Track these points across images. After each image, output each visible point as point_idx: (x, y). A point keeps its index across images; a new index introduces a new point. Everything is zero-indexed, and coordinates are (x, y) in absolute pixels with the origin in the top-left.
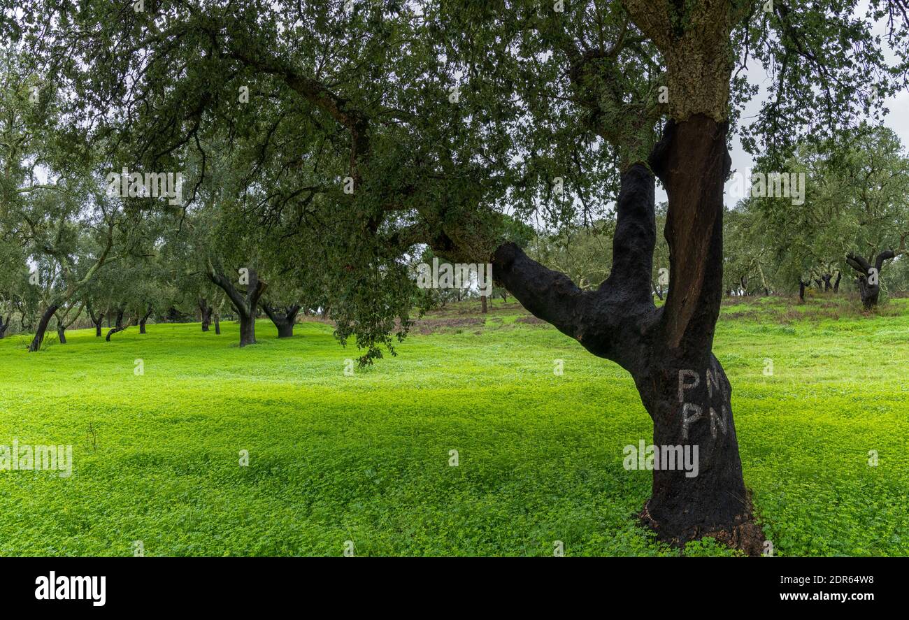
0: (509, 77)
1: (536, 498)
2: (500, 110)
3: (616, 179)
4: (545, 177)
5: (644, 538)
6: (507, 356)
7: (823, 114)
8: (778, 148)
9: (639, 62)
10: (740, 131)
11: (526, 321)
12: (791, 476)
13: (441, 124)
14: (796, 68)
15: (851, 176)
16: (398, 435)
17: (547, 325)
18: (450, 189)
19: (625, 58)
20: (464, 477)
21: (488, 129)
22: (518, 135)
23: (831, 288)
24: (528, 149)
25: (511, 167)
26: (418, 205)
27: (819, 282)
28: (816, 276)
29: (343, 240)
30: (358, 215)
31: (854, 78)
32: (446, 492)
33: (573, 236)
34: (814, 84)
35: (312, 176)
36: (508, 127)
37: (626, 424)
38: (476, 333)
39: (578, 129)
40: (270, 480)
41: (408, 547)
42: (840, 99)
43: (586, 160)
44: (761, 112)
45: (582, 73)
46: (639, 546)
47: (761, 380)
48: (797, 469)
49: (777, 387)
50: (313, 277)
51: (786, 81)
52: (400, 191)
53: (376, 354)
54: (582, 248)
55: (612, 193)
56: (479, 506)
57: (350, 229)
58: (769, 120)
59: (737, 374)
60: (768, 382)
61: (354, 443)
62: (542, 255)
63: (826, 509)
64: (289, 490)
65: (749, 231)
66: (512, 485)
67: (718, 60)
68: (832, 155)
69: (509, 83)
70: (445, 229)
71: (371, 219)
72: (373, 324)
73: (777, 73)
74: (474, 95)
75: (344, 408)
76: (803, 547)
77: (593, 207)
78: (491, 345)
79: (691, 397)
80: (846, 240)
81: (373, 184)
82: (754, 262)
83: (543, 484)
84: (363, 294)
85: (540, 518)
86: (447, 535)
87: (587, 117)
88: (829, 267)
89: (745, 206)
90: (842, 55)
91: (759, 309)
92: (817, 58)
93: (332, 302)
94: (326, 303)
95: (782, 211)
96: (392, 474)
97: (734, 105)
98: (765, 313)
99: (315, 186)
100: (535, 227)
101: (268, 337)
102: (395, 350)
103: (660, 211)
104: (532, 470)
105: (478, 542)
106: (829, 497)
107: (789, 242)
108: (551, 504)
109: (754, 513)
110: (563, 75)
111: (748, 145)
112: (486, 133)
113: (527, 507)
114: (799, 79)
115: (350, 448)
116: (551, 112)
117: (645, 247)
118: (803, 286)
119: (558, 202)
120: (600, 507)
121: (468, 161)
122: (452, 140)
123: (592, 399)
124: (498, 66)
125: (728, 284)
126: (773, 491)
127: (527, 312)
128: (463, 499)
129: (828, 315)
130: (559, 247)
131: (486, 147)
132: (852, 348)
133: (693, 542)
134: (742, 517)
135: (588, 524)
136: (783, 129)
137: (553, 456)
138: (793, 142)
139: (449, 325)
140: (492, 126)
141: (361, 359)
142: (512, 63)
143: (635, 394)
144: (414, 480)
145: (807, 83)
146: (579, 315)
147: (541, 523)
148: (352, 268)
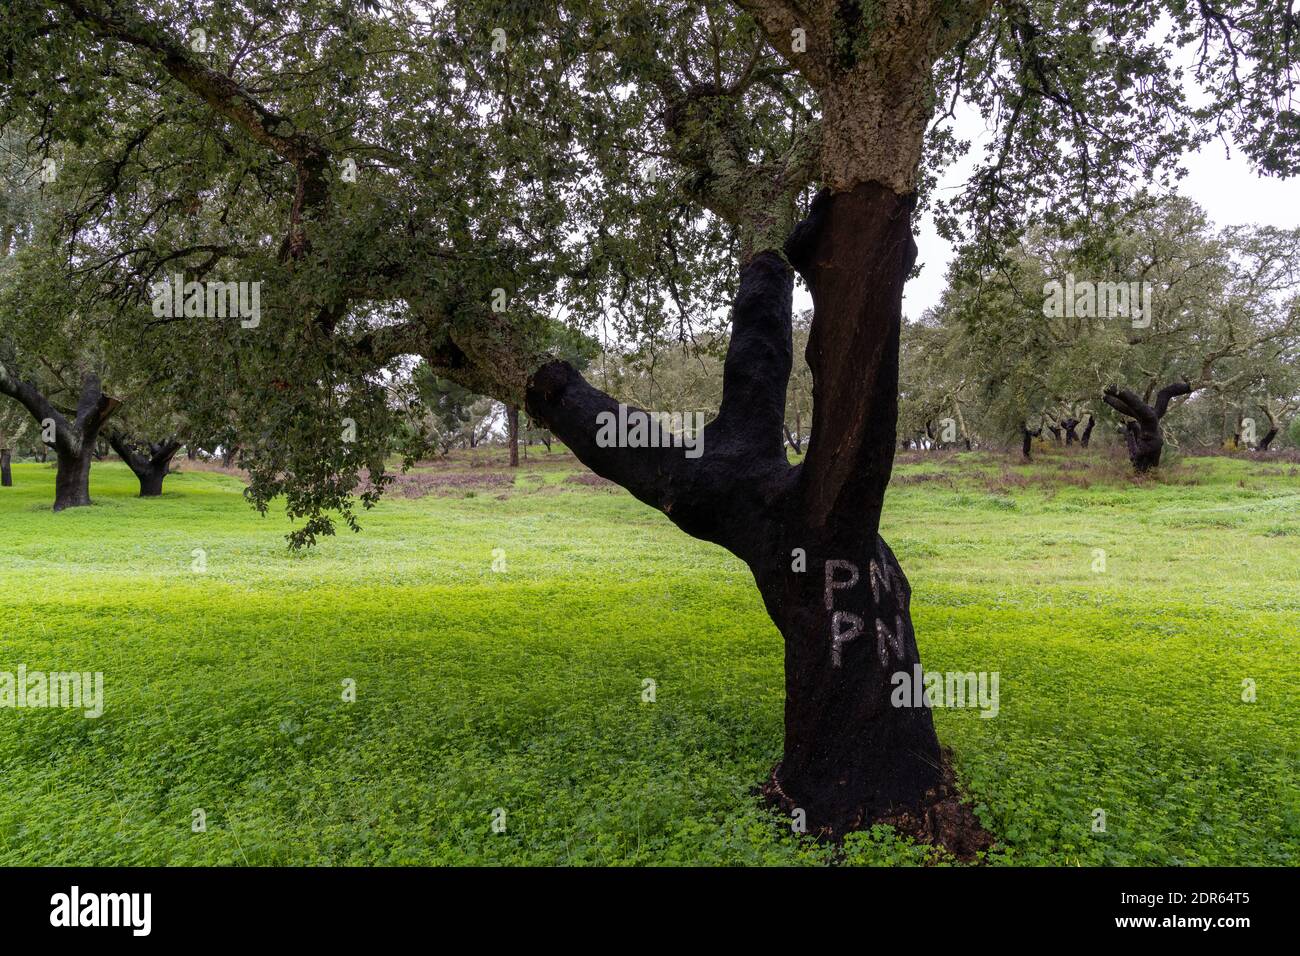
0: (567, 118)
1: (589, 762)
2: (551, 165)
3: (732, 274)
4: (619, 266)
5: (772, 826)
6: (548, 535)
7: (1073, 182)
8: (995, 232)
9: (778, 104)
10: (934, 207)
11: (582, 481)
12: (1015, 727)
13: (454, 177)
14: (1036, 116)
15: (1117, 271)
16: (355, 661)
17: (616, 487)
18: (463, 274)
19: (755, 98)
20: (467, 728)
21: (530, 191)
22: (579, 203)
23: (1077, 439)
24: (594, 224)
25: (565, 249)
26: (410, 295)
27: (1056, 432)
28: (1051, 422)
29: (271, 338)
30: (302, 301)
31: (1131, 128)
32: (435, 753)
33: (662, 354)
34: (1063, 139)
35: (216, 228)
36: (562, 191)
37: (741, 643)
38: (498, 498)
39: (675, 199)
40: (83, 754)
41: (363, 844)
42: (1103, 159)
43: (686, 244)
44: (971, 180)
45: (684, 117)
46: (763, 841)
47: (959, 578)
48: (1024, 717)
49: (987, 588)
50: (209, 396)
51: (1016, 135)
52: (379, 271)
53: (325, 527)
54: (675, 373)
55: (725, 295)
56: (492, 774)
57: (285, 322)
58: (983, 191)
59: (919, 568)
60: (970, 581)
61: (265, 677)
62: (610, 382)
63: (1079, 780)
64: (120, 768)
65: (941, 354)
66: (550, 739)
67: (908, 103)
68: (1084, 242)
69: (566, 127)
70: (454, 335)
71: (325, 310)
72: (319, 478)
73: (1004, 123)
74: (509, 140)
75: (255, 619)
76: (1048, 841)
77: (694, 313)
78: (525, 517)
79: (843, 601)
80: (1104, 367)
81: (331, 255)
82: (948, 399)
83: (602, 738)
84: (304, 429)
85: (595, 794)
86: (433, 824)
87: (690, 181)
88: (1074, 409)
89: (936, 316)
90: (1115, 96)
91: (956, 470)
92: (1073, 102)
93: (244, 439)
94: (232, 443)
95: (996, 325)
96: (341, 726)
97: (928, 169)
98: (965, 476)
99: (220, 244)
100: (602, 340)
101: (118, 495)
102: (356, 522)
103: (800, 323)
104: (584, 716)
105: (486, 835)
106: (1082, 762)
107: (1007, 370)
108: (614, 770)
109: (957, 785)
110: (654, 120)
111: (945, 229)
112: (526, 196)
113: (573, 775)
114: (1039, 132)
115: (255, 686)
116: (632, 171)
117: (775, 374)
118: (1028, 436)
119: (638, 304)
120: (698, 776)
121: (495, 235)
122: (471, 203)
123: (684, 604)
124: (549, 102)
125: (905, 432)
126: (986, 751)
127: (584, 467)
128: (465, 763)
129: (1069, 481)
130: (638, 370)
131: (525, 217)
132: (1113, 533)
133: (857, 834)
134: (938, 791)
135: (676, 803)
136: (1005, 205)
137: (620, 693)
138: (1020, 223)
139: (453, 484)
140: (536, 186)
141: (293, 536)
142: (571, 99)
143: (753, 596)
144: (380, 734)
145: (1051, 139)
146: (668, 474)
147: (597, 802)
148: (286, 385)
